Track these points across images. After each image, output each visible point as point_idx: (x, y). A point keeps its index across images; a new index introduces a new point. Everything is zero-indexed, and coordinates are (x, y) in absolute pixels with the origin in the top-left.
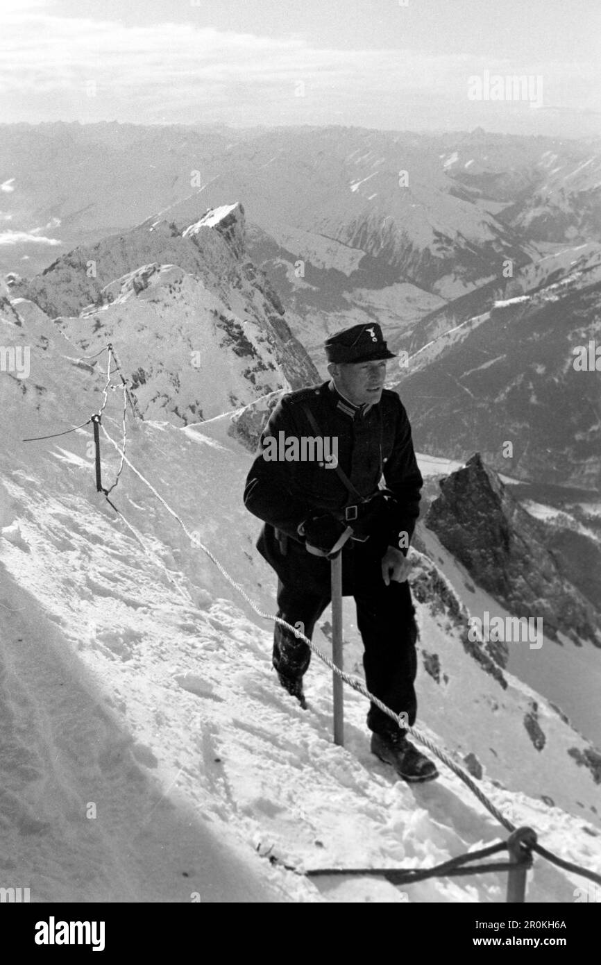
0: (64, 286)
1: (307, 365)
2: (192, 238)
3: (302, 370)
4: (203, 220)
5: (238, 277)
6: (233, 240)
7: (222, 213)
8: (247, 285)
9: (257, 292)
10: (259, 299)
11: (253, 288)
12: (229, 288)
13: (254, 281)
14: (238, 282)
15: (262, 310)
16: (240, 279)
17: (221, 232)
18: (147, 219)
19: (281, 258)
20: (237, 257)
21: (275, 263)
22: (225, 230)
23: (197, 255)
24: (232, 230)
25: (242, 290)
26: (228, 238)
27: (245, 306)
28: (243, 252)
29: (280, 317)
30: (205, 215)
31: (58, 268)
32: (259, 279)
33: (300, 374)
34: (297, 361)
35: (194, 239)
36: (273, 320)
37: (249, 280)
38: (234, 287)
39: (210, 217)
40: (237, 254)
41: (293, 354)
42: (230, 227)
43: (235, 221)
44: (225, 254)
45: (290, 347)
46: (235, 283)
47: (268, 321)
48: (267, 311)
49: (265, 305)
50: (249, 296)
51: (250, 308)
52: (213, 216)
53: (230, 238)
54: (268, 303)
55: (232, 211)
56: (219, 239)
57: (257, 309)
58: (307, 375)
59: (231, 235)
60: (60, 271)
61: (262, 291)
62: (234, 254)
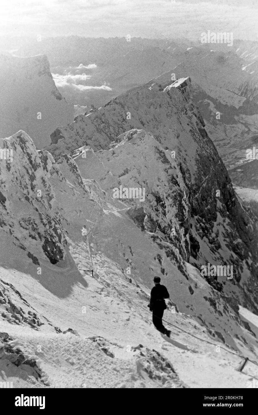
0: (113, 112)
1: (213, 149)
2: (167, 92)
3: (211, 152)
4: (173, 84)
5: (186, 109)
6: (185, 93)
7: (181, 81)
8: (190, 113)
9: (194, 116)
10: (195, 119)
11: (192, 115)
12: (181, 114)
13: (192, 112)
14: (186, 112)
15: (195, 124)
16: (187, 111)
17: (180, 89)
18: (150, 81)
19: (208, 100)
21: (205, 101)
22: (182, 89)
23: (169, 100)
24: (185, 89)
25: (187, 115)
26: (183, 92)
27: (188, 123)
28: (189, 98)
29: (202, 128)
30: (174, 82)
31: (111, 104)
32: (195, 110)
33: (209, 153)
34: (209, 148)
35: (168, 93)
36: (200, 129)
37: (191, 111)
38: (184, 114)
39: (176, 83)
40: (186, 100)
41: (207, 144)
42: (184, 88)
43: (187, 85)
44: (181, 99)
45: (206, 141)
46: (184, 112)
47: (197, 129)
48: (197, 125)
49: (197, 122)
50: (190, 118)
51: (190, 124)
52: (177, 82)
53: (184, 93)
54: (199, 122)
55: (185, 81)
56: (180, 93)
57: (193, 124)
58: (213, 154)
59: (184, 91)
60: (112, 105)
61: (196, 116)
62: (185, 99)
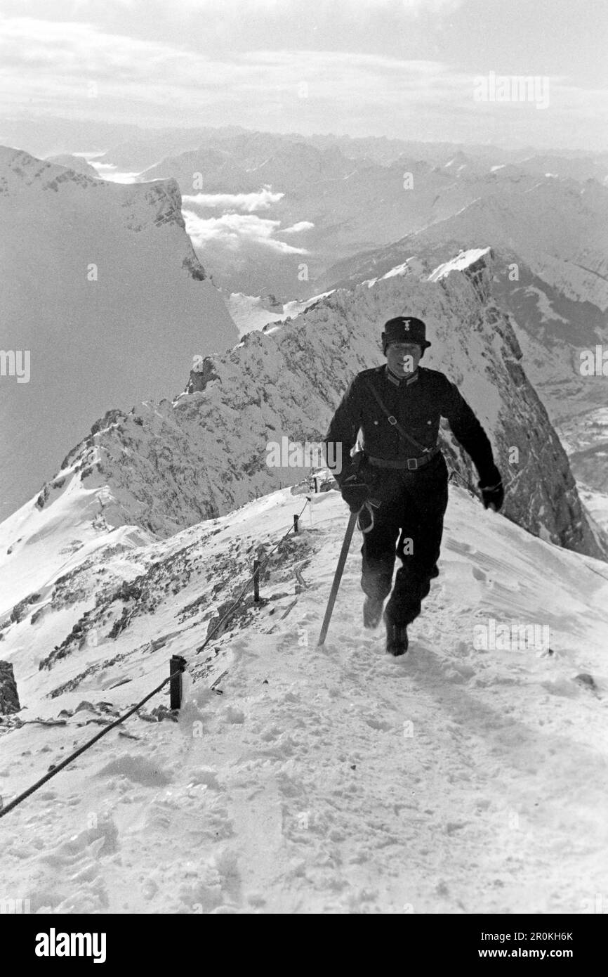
0: (323, 324)
1: (537, 411)
2: (440, 282)
3: (531, 417)
4: (454, 260)
5: (480, 320)
6: (480, 284)
7: (472, 256)
8: (488, 329)
9: (498, 335)
10: (498, 343)
11: (494, 332)
12: (469, 332)
13: (494, 325)
14: (479, 325)
15: (499, 354)
16: (482, 323)
17: (469, 275)
18: (403, 237)
19: (534, 286)
20: (482, 300)
21: (527, 291)
22: (473, 274)
23: (443, 299)
24: (480, 275)
25: (483, 333)
26: (475, 282)
27: (483, 351)
28: (489, 295)
29: (516, 362)
30: (457, 255)
31: (318, 308)
32: (500, 322)
33: (528, 419)
34: (527, 407)
35: (442, 283)
36: (508, 364)
37: (490, 323)
38: (475, 330)
39: (461, 258)
40: (482, 298)
41: (524, 399)
42: (478, 272)
43: (484, 266)
44: (472, 298)
45: (522, 392)
46: (476, 326)
47: (504, 364)
48: (505, 354)
49: (503, 349)
50: (489, 339)
51: (487, 353)
52: (464, 258)
53: (477, 283)
54: (507, 348)
55: (482, 257)
56: (468, 283)
57: (494, 353)
58: (535, 420)
59: (478, 280)
60: (319, 311)
61: (502, 335)
62: (479, 297)
